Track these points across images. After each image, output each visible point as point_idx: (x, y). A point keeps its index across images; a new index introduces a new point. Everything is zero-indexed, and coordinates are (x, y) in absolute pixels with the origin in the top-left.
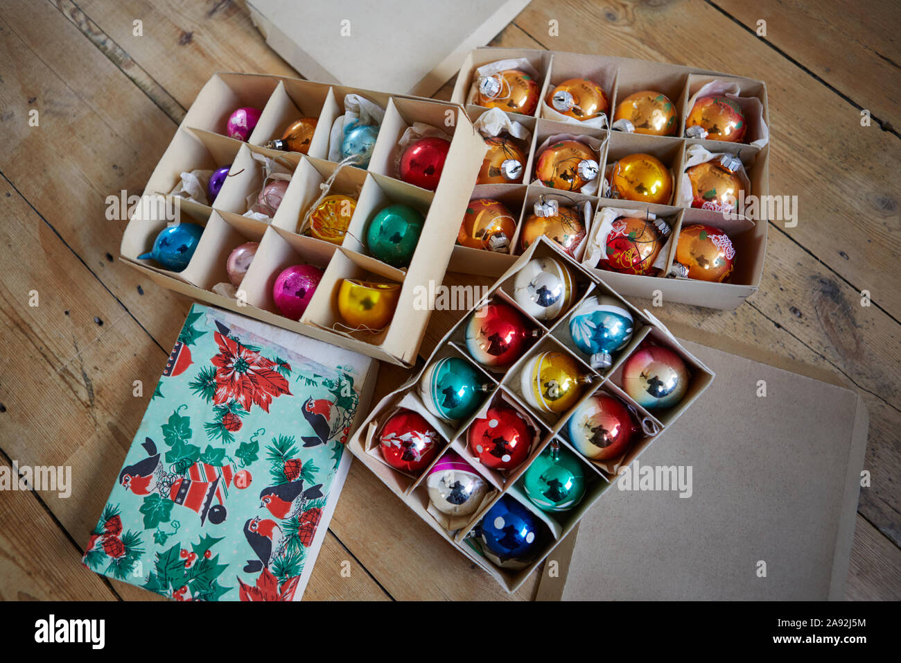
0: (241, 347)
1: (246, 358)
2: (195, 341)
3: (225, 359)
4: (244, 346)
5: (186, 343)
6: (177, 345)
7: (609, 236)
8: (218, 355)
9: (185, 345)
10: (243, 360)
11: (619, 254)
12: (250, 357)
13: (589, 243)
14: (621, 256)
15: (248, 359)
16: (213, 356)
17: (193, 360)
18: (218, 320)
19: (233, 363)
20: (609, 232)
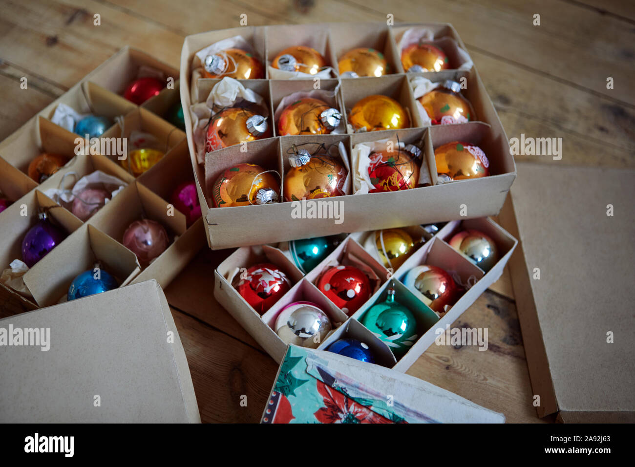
0: (349, 400)
1: (357, 413)
2: (296, 391)
3: (331, 414)
4: (353, 400)
5: (284, 394)
6: (274, 395)
7: (369, 168)
8: (322, 409)
9: (283, 395)
10: (353, 416)
11: (384, 181)
12: (361, 412)
13: (354, 178)
14: (387, 182)
15: (358, 415)
16: (317, 409)
17: (294, 414)
18: (321, 367)
19: (341, 419)
20: (368, 165)
